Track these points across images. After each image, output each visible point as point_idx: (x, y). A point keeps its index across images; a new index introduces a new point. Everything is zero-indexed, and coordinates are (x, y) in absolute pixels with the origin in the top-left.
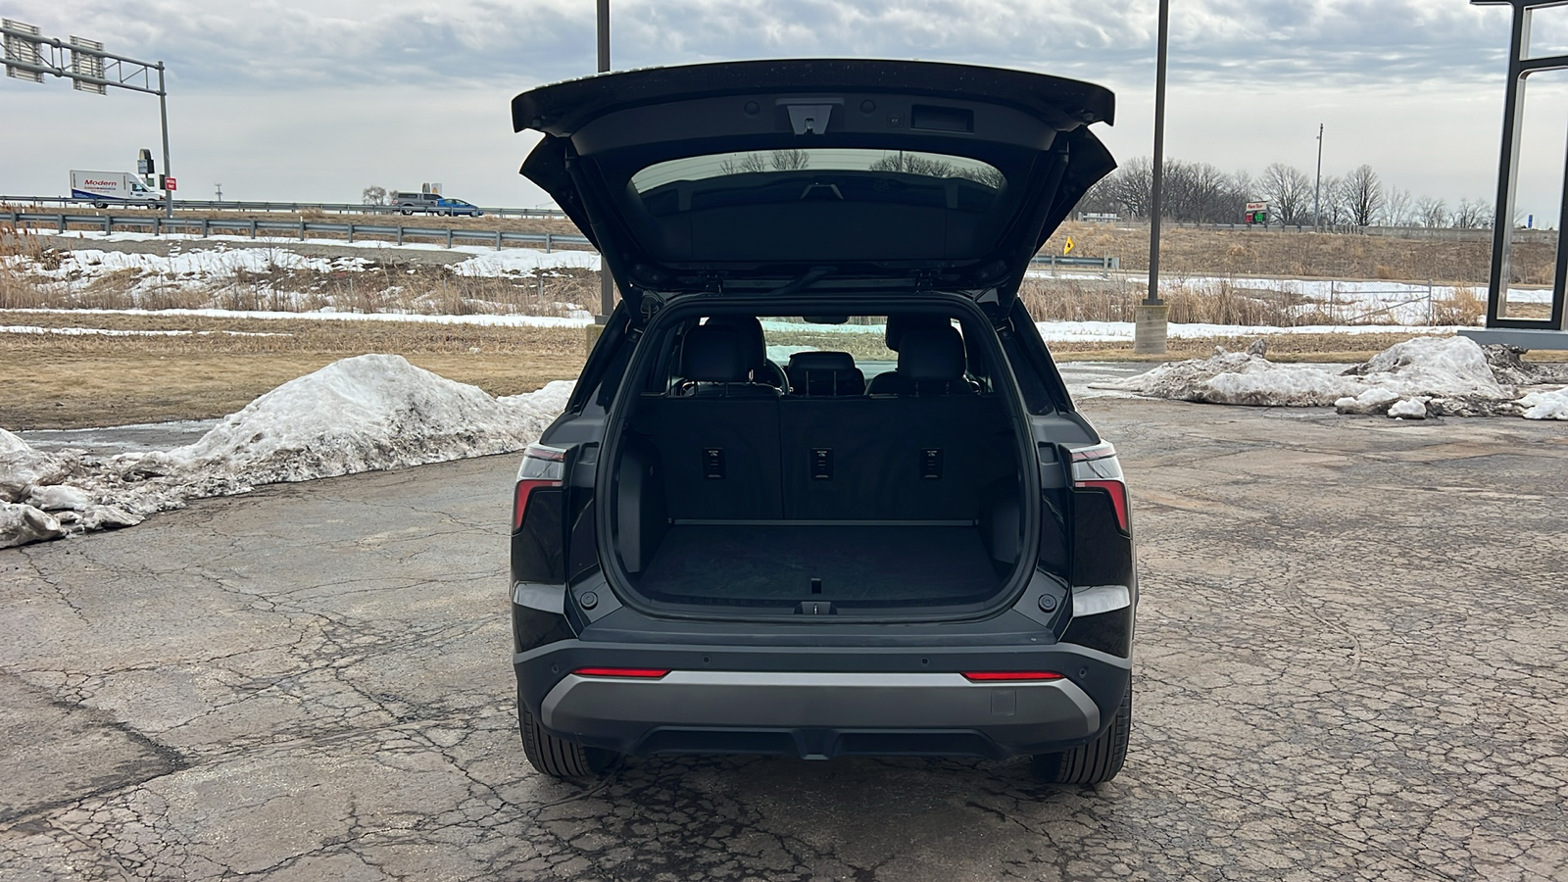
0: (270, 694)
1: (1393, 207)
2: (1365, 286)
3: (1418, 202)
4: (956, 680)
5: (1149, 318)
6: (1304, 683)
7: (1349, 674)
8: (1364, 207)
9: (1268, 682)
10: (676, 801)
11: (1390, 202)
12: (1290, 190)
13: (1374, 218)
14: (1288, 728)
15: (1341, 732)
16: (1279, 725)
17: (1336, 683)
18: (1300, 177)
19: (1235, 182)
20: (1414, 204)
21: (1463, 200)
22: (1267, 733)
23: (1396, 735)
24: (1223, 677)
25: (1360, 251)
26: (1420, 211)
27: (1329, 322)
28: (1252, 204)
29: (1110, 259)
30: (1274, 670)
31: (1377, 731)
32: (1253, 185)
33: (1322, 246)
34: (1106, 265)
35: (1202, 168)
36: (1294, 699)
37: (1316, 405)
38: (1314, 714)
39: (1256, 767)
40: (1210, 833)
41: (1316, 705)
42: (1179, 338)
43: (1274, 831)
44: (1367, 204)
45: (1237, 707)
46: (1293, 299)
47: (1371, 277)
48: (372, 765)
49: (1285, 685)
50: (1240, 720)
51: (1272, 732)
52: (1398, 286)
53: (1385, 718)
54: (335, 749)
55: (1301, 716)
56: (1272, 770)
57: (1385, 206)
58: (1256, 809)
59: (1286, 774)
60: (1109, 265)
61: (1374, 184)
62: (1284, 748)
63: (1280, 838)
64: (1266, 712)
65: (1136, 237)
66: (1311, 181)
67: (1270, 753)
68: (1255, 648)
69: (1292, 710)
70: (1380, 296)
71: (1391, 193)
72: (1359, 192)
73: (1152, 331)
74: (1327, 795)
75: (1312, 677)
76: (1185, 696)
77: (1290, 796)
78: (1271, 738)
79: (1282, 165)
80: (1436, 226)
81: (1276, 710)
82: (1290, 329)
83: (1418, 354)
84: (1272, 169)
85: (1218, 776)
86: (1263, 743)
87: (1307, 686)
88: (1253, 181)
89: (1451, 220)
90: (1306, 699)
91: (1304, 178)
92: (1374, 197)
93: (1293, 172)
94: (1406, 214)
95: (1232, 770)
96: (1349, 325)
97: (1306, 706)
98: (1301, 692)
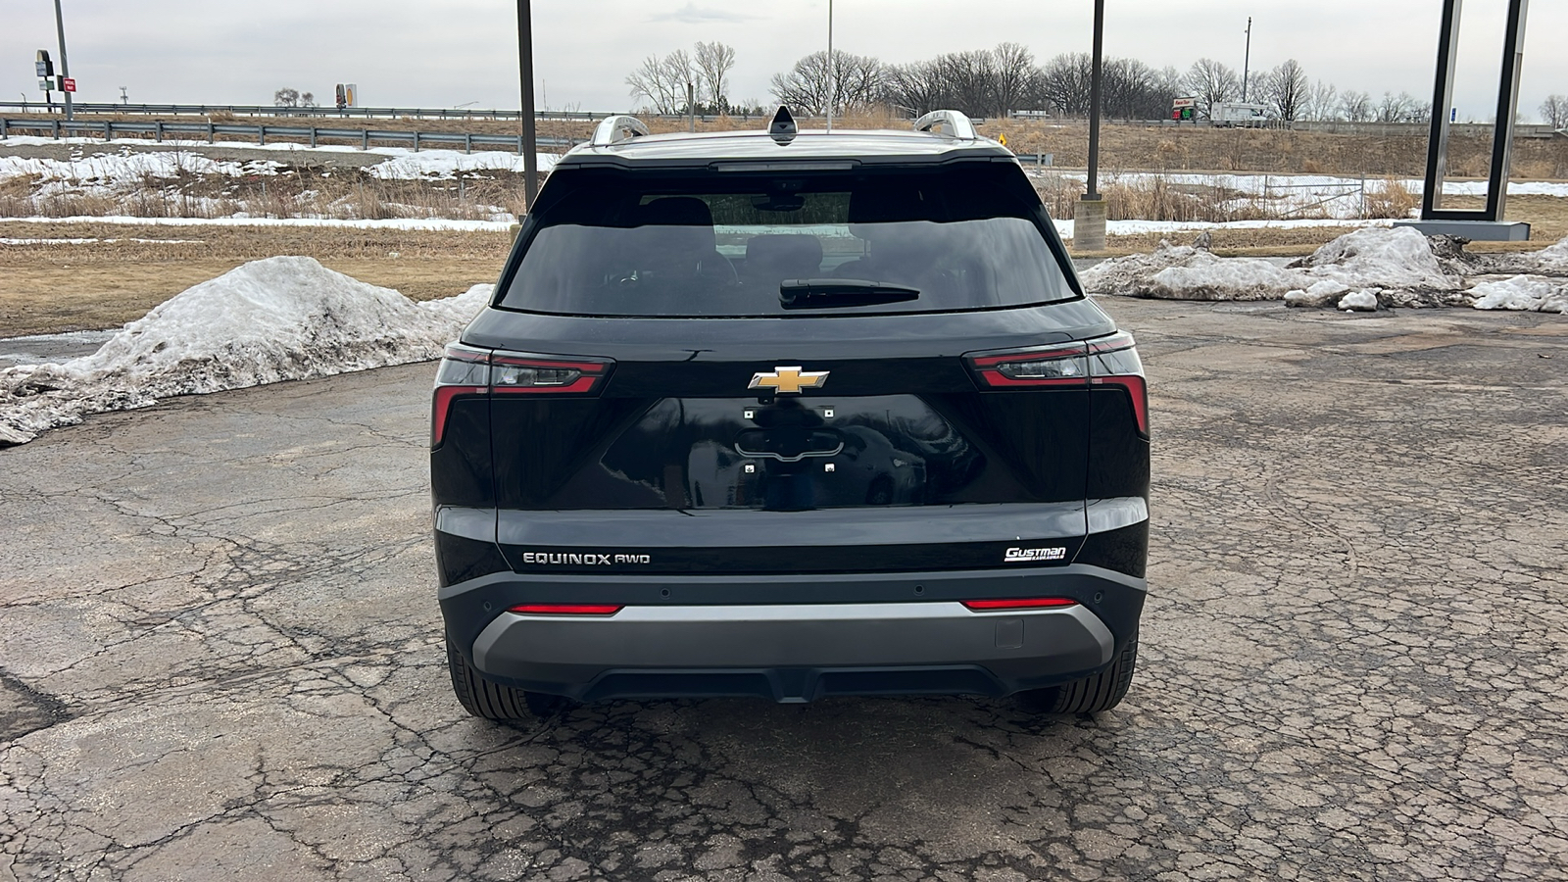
0: (169, 630)
1: (1318, 102)
2: (1298, 180)
3: (1342, 97)
4: (955, 610)
5: (1088, 214)
6: (1302, 592)
7: (1348, 582)
8: (1289, 103)
9: (1264, 593)
10: (629, 744)
11: (1315, 97)
12: (1217, 86)
13: (1300, 113)
14: (1292, 642)
15: (1350, 646)
16: (1284, 641)
17: (1336, 592)
18: (1227, 73)
19: (1163, 78)
20: (1339, 99)
21: (1387, 94)
22: (1271, 649)
23: (1410, 648)
24: (1214, 587)
25: (1288, 146)
26: (1345, 106)
27: (1262, 216)
28: (1179, 101)
29: (1043, 156)
30: (1268, 579)
31: (1388, 644)
32: (1180, 81)
33: (1251, 141)
34: (1039, 161)
35: (1130, 63)
36: (1294, 611)
37: (1264, 299)
38: (1318, 627)
39: (1265, 688)
40: (1227, 766)
41: (1319, 616)
42: (1114, 236)
43: (1297, 763)
44: (1293, 99)
45: (1234, 620)
46: (1226, 194)
47: (1299, 172)
48: (283, 711)
49: (1282, 596)
50: (1240, 635)
51: (1277, 648)
52: (1329, 180)
53: (1395, 629)
54: (241, 693)
55: (1305, 629)
56: (1283, 691)
57: (1310, 101)
58: (1274, 737)
59: (1300, 697)
60: (1043, 161)
61: (1300, 79)
62: (1292, 666)
63: (1305, 770)
64: (1267, 626)
65: (1067, 134)
66: (1237, 77)
67: (1277, 672)
68: (1243, 554)
69: (1295, 623)
70: (1313, 190)
71: (1316, 88)
72: (1284, 87)
73: (1090, 227)
74: (1347, 718)
75: (1309, 585)
76: (1178, 609)
77: (1307, 721)
78: (1277, 655)
79: (1209, 60)
80: (1360, 120)
81: (1277, 624)
82: (1224, 224)
83: (1364, 246)
84: (1199, 65)
85: (1227, 700)
86: (1269, 661)
87: (1305, 595)
88: (1180, 77)
89: (1375, 114)
90: (1307, 610)
91: (1231, 73)
92: (1299, 93)
93: (1220, 68)
94: (1331, 110)
95: (1241, 693)
96: (1282, 219)
97: (1308, 618)
98: (1301, 602)
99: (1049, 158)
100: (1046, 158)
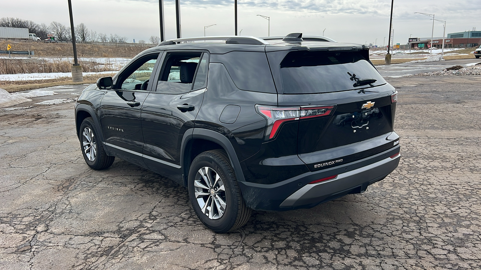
1: (92, 36)
3: (99, 35)
5: (76, 70)
11: (91, 35)
12: (60, 30)
13: (87, 39)
18: (62, 26)
19: (41, 27)
20: (98, 36)
21: (111, 35)
26: (100, 37)
28: (49, 35)
29: (30, 52)
32: (47, 28)
34: (29, 54)
35: (29, 22)
44: (84, 35)
57: (90, 36)
60: (31, 54)
61: (86, 29)
66: (66, 28)
71: (91, 32)
72: (81, 31)
73: (78, 74)
79: (56, 22)
80: (104, 42)
84: (53, 23)
88: (47, 27)
89: (109, 40)
91: (64, 26)
92: (86, 33)
93: (60, 24)
94: (96, 39)
99: (33, 53)
100: (32, 53)
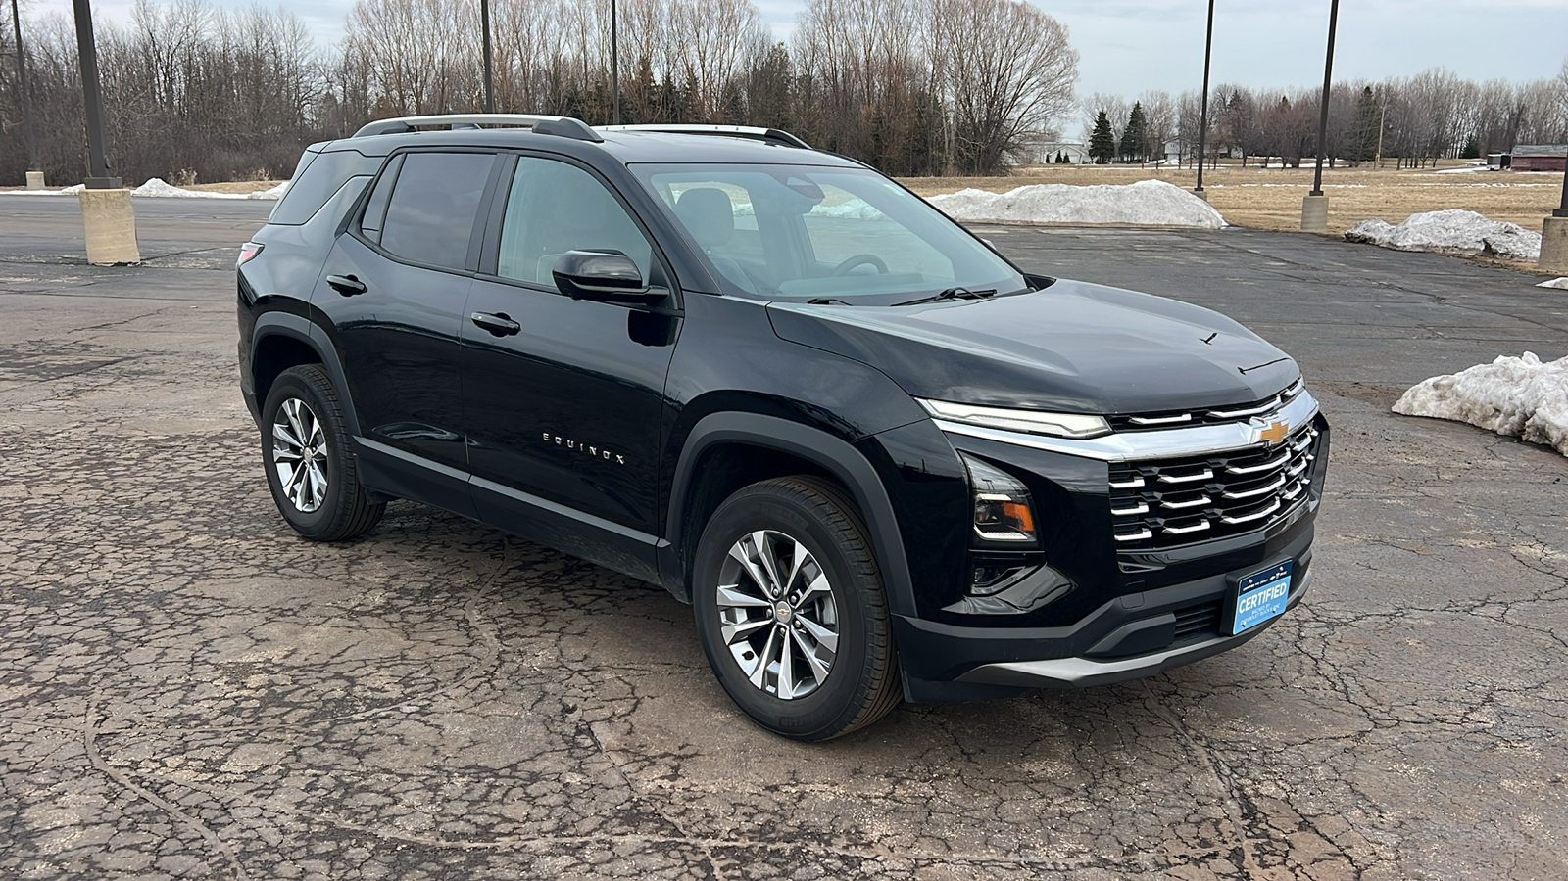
6: (163, 654)
7: (107, 682)
9: (206, 644)
14: (170, 604)
15: (115, 612)
16: (179, 603)
17: (123, 664)
22: (190, 595)
23: (55, 623)
24: (264, 637)
30: (206, 662)
31: (75, 622)
36: (171, 632)
38: (145, 621)
39: (189, 569)
40: (206, 528)
41: (142, 632)
43: (162, 538)
45: (230, 611)
49: (185, 645)
50: (221, 599)
51: (184, 596)
53: (63, 637)
55: (158, 617)
56: (176, 570)
58: (178, 546)
59: (160, 569)
62: (168, 587)
63: (156, 536)
64: (197, 612)
67: (182, 580)
68: (245, 693)
69: (169, 621)
74: (125, 564)
75: (155, 665)
76: (290, 609)
77: (155, 558)
78: (183, 592)
81: (186, 617)
85: (217, 558)
86: (190, 586)
87: (159, 651)
90: (157, 636)
95: (207, 564)
97: (155, 628)
98: (164, 643)
